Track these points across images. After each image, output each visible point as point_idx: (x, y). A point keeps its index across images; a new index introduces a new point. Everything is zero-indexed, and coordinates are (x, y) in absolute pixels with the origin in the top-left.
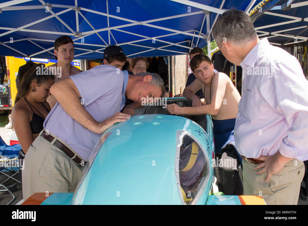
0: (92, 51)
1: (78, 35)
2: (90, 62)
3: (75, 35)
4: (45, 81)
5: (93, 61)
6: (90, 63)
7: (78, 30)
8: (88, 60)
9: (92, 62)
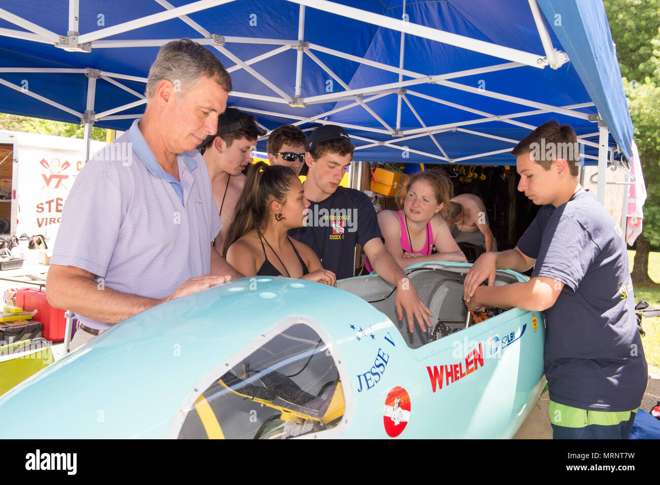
0: (376, 143)
1: (296, 103)
2: (372, 169)
3: (290, 103)
4: (288, 188)
5: (382, 167)
6: (374, 170)
7: (298, 91)
8: (369, 162)
9: (378, 170)
